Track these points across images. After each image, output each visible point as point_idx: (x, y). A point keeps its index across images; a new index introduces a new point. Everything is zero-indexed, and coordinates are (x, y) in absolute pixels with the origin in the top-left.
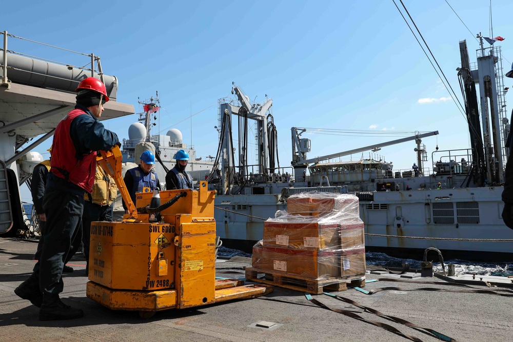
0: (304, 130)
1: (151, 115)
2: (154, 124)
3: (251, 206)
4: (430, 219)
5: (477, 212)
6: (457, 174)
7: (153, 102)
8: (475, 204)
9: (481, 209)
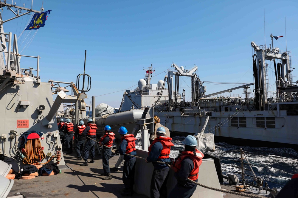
0: (203, 82)
1: (150, 75)
2: (151, 79)
3: (173, 117)
4: (230, 124)
5: (245, 122)
6: (251, 104)
7: (151, 69)
8: (245, 118)
9: (247, 120)
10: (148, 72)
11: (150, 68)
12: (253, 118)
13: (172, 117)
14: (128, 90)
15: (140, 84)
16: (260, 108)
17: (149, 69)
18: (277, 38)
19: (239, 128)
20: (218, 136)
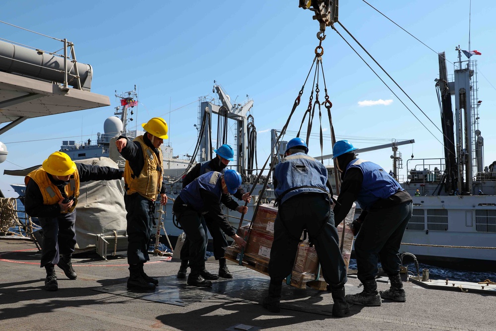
10: (125, 102)
11: (129, 94)
14: (68, 140)
16: (459, 188)
17: (126, 96)
19: (429, 233)
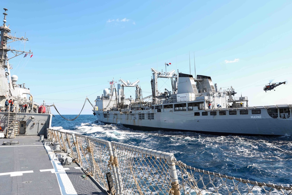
4: (138, 118)
5: (144, 116)
12: (147, 114)
13: (116, 114)
14: (98, 96)
15: (105, 92)
18: (168, 65)
19: (141, 120)
20: (133, 125)
